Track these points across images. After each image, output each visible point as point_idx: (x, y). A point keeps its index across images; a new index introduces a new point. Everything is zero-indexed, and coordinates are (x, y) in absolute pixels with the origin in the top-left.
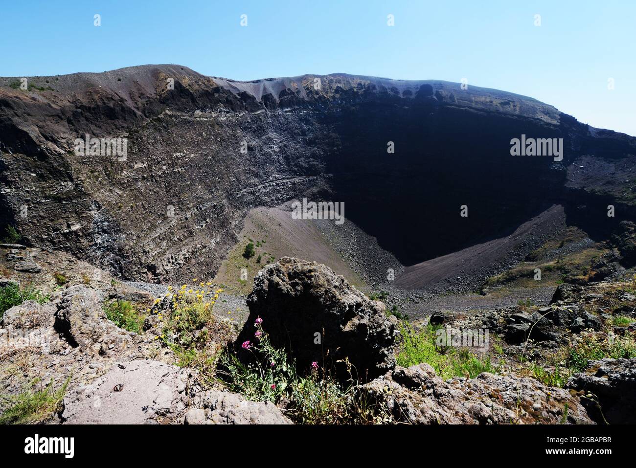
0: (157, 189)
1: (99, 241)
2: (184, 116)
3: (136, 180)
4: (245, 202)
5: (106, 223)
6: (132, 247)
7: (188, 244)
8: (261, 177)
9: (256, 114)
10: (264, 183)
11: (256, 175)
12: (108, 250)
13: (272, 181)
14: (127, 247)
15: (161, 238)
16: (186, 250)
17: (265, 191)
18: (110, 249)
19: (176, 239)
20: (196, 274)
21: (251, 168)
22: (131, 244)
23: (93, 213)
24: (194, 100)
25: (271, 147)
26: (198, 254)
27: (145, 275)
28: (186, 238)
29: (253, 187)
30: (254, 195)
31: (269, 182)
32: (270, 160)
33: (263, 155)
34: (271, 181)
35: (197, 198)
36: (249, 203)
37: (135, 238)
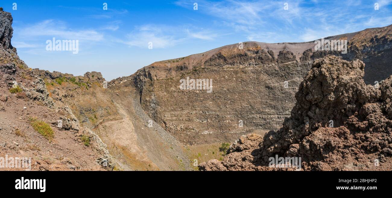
0: (183, 97)
1: (152, 105)
2: (213, 68)
3: (175, 92)
4: (254, 123)
5: (155, 101)
6: (160, 112)
7: (185, 124)
8: (278, 109)
9: (284, 65)
10: (280, 114)
11: (274, 107)
12: (153, 109)
13: (288, 115)
14: (159, 111)
15: (175, 115)
16: (183, 125)
17: (278, 120)
18: (154, 109)
19: (181, 119)
20: (183, 137)
21: (268, 101)
22: (161, 111)
23: (152, 97)
24: (225, 60)
25: (294, 89)
26: (189, 130)
27: (162, 124)
28: (186, 121)
29: (266, 115)
30: (265, 120)
31: (285, 114)
32: (290, 98)
33: (283, 93)
34: (286, 115)
35: (205, 107)
36: (258, 125)
37: (163, 110)
